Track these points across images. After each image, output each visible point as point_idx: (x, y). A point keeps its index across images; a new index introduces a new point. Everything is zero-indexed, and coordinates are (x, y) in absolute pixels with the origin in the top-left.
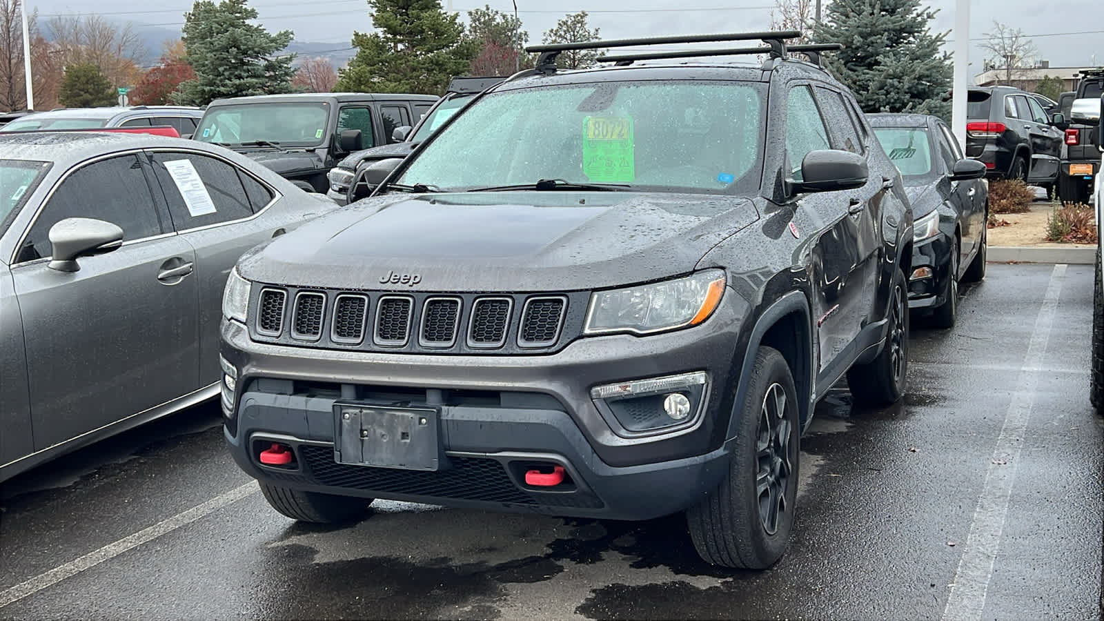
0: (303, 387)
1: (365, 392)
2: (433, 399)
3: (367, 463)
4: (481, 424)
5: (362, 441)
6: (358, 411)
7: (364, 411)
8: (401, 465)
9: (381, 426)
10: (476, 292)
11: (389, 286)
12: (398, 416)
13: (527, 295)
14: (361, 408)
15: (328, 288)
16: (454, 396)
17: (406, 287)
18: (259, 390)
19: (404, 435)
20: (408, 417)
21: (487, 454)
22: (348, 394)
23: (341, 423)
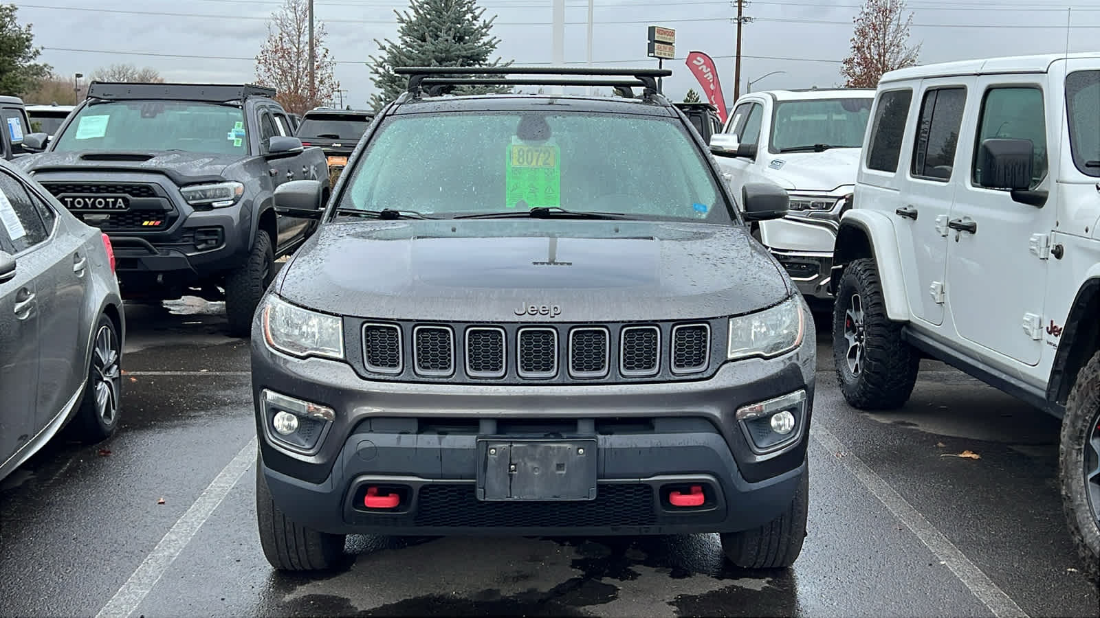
0: (426, 424)
1: (505, 425)
2: (585, 429)
3: (516, 497)
4: (640, 451)
5: (511, 476)
6: (507, 445)
7: (514, 445)
8: (555, 497)
9: (534, 459)
10: (623, 322)
11: (523, 319)
12: (554, 448)
13: (672, 323)
14: (511, 442)
15: (454, 322)
16: (605, 425)
17: (547, 319)
18: (371, 431)
19: (560, 466)
20: (566, 447)
21: (641, 480)
22: (487, 429)
23: (486, 458)
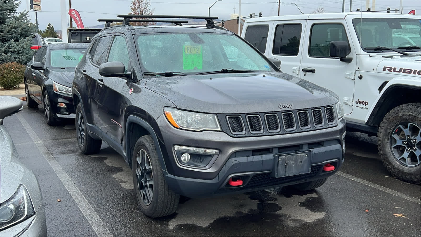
0: (255, 152)
1: (281, 149)
2: (305, 148)
3: (287, 175)
4: (322, 153)
5: (286, 167)
6: (285, 156)
7: (287, 156)
8: (299, 173)
9: (292, 160)
10: (311, 108)
11: (283, 109)
12: (299, 155)
13: (324, 107)
14: (286, 155)
15: (260, 113)
16: (311, 145)
17: (289, 109)
18: (235, 157)
19: (301, 162)
20: (302, 155)
21: (321, 163)
22: (276, 151)
23: (278, 161)
